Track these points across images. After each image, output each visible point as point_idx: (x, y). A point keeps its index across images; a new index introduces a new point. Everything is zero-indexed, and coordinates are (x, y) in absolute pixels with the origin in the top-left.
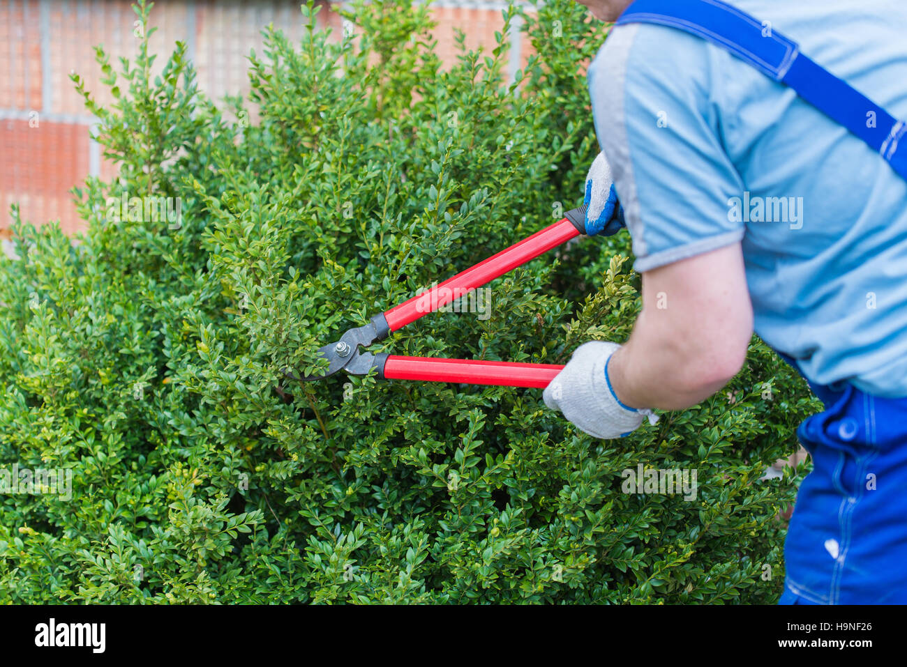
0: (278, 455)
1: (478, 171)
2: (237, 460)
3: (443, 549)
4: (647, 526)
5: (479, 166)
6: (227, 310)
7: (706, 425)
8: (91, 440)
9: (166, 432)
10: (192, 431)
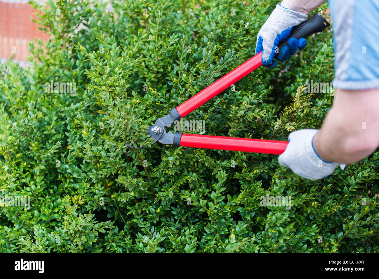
0: (123, 189)
1: (230, 39)
2: (102, 192)
3: (207, 242)
4: (314, 234)
5: (230, 36)
6: (100, 112)
7: (348, 175)
8: (28, 179)
9: (66, 176)
10: (80, 175)
